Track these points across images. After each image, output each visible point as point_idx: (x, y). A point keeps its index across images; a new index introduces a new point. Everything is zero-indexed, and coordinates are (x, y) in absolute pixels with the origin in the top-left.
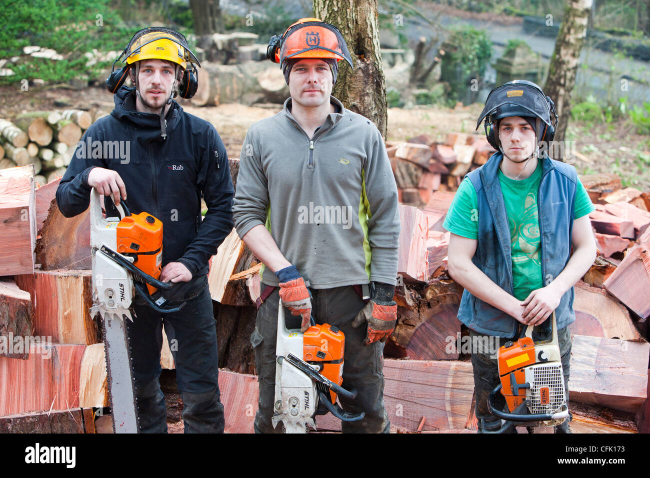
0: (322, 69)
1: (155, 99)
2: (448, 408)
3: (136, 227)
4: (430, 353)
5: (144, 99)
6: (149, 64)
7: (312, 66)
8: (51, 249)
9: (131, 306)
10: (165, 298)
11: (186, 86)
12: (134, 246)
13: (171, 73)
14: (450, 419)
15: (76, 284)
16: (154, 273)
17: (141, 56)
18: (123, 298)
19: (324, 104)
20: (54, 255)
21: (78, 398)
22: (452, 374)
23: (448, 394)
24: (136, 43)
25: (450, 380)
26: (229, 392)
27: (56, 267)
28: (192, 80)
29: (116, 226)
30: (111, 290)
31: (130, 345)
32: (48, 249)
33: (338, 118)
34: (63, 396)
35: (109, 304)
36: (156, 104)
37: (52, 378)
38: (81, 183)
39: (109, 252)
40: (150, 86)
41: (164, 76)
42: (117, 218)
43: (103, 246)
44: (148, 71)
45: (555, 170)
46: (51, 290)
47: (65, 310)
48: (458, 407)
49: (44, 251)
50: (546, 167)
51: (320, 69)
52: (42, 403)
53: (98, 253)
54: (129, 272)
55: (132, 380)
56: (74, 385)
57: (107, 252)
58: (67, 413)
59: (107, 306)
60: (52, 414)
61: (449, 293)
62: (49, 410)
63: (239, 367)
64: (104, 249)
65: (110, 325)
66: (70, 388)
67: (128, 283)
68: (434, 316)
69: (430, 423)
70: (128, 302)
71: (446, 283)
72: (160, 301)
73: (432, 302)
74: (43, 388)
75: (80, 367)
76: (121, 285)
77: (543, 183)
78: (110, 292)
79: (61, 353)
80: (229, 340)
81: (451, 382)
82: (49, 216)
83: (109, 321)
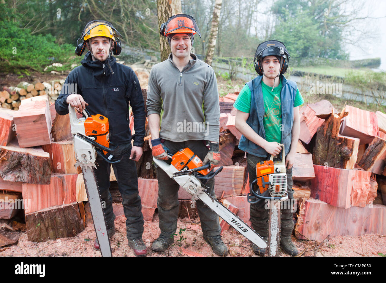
0: (186, 38)
1: (102, 57)
2: (233, 186)
3: (94, 122)
4: (222, 163)
5: (96, 57)
6: (96, 39)
7: (181, 37)
8: (58, 132)
9: (96, 161)
10: (112, 155)
11: (116, 49)
12: (94, 132)
13: (107, 43)
14: (234, 190)
15: (71, 147)
16: (106, 144)
17: (91, 36)
18: (91, 158)
19: (187, 56)
20: (60, 134)
21: (76, 198)
22: (234, 172)
23: (233, 180)
24: (87, 29)
25: (233, 174)
26: (143, 188)
27: (62, 139)
28: (118, 46)
29: (84, 122)
30: (85, 155)
31: (97, 180)
32: (57, 132)
33: (194, 62)
34: (68, 197)
35: (84, 162)
36: (102, 59)
37: (63, 190)
38: (63, 101)
39: (82, 136)
40: (98, 51)
41: (104, 45)
42: (84, 118)
43: (78, 133)
44: (95, 43)
45: (288, 84)
46: (59, 151)
47: (67, 159)
48: (237, 185)
49: (55, 133)
50: (284, 83)
51: (185, 39)
52: (59, 202)
53: (76, 137)
54: (93, 145)
55: (100, 196)
56: (73, 192)
57: (80, 136)
58: (71, 206)
59: (83, 163)
60: (63, 207)
61: (228, 138)
62: (62, 205)
63: (146, 176)
64: (79, 134)
65: (86, 171)
66: (71, 194)
67: (93, 150)
68: (223, 148)
69: (226, 193)
70: (94, 159)
71: (227, 135)
72: (110, 157)
73: (222, 143)
74: (59, 195)
75: (76, 184)
76: (89, 152)
77: (283, 90)
78: (84, 156)
79: (66, 178)
80: (141, 165)
81: (234, 175)
82: (56, 117)
83: (85, 170)
